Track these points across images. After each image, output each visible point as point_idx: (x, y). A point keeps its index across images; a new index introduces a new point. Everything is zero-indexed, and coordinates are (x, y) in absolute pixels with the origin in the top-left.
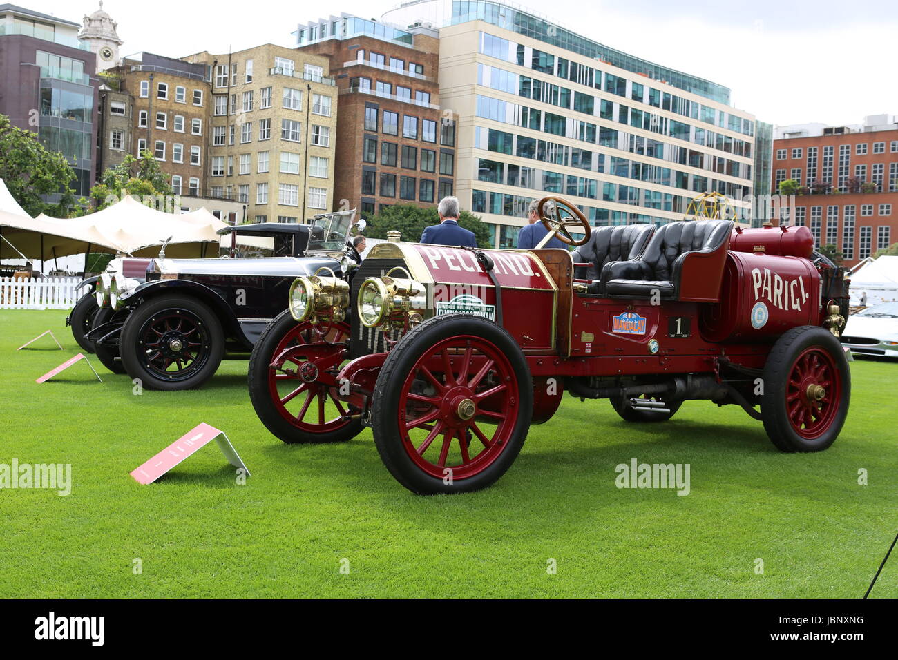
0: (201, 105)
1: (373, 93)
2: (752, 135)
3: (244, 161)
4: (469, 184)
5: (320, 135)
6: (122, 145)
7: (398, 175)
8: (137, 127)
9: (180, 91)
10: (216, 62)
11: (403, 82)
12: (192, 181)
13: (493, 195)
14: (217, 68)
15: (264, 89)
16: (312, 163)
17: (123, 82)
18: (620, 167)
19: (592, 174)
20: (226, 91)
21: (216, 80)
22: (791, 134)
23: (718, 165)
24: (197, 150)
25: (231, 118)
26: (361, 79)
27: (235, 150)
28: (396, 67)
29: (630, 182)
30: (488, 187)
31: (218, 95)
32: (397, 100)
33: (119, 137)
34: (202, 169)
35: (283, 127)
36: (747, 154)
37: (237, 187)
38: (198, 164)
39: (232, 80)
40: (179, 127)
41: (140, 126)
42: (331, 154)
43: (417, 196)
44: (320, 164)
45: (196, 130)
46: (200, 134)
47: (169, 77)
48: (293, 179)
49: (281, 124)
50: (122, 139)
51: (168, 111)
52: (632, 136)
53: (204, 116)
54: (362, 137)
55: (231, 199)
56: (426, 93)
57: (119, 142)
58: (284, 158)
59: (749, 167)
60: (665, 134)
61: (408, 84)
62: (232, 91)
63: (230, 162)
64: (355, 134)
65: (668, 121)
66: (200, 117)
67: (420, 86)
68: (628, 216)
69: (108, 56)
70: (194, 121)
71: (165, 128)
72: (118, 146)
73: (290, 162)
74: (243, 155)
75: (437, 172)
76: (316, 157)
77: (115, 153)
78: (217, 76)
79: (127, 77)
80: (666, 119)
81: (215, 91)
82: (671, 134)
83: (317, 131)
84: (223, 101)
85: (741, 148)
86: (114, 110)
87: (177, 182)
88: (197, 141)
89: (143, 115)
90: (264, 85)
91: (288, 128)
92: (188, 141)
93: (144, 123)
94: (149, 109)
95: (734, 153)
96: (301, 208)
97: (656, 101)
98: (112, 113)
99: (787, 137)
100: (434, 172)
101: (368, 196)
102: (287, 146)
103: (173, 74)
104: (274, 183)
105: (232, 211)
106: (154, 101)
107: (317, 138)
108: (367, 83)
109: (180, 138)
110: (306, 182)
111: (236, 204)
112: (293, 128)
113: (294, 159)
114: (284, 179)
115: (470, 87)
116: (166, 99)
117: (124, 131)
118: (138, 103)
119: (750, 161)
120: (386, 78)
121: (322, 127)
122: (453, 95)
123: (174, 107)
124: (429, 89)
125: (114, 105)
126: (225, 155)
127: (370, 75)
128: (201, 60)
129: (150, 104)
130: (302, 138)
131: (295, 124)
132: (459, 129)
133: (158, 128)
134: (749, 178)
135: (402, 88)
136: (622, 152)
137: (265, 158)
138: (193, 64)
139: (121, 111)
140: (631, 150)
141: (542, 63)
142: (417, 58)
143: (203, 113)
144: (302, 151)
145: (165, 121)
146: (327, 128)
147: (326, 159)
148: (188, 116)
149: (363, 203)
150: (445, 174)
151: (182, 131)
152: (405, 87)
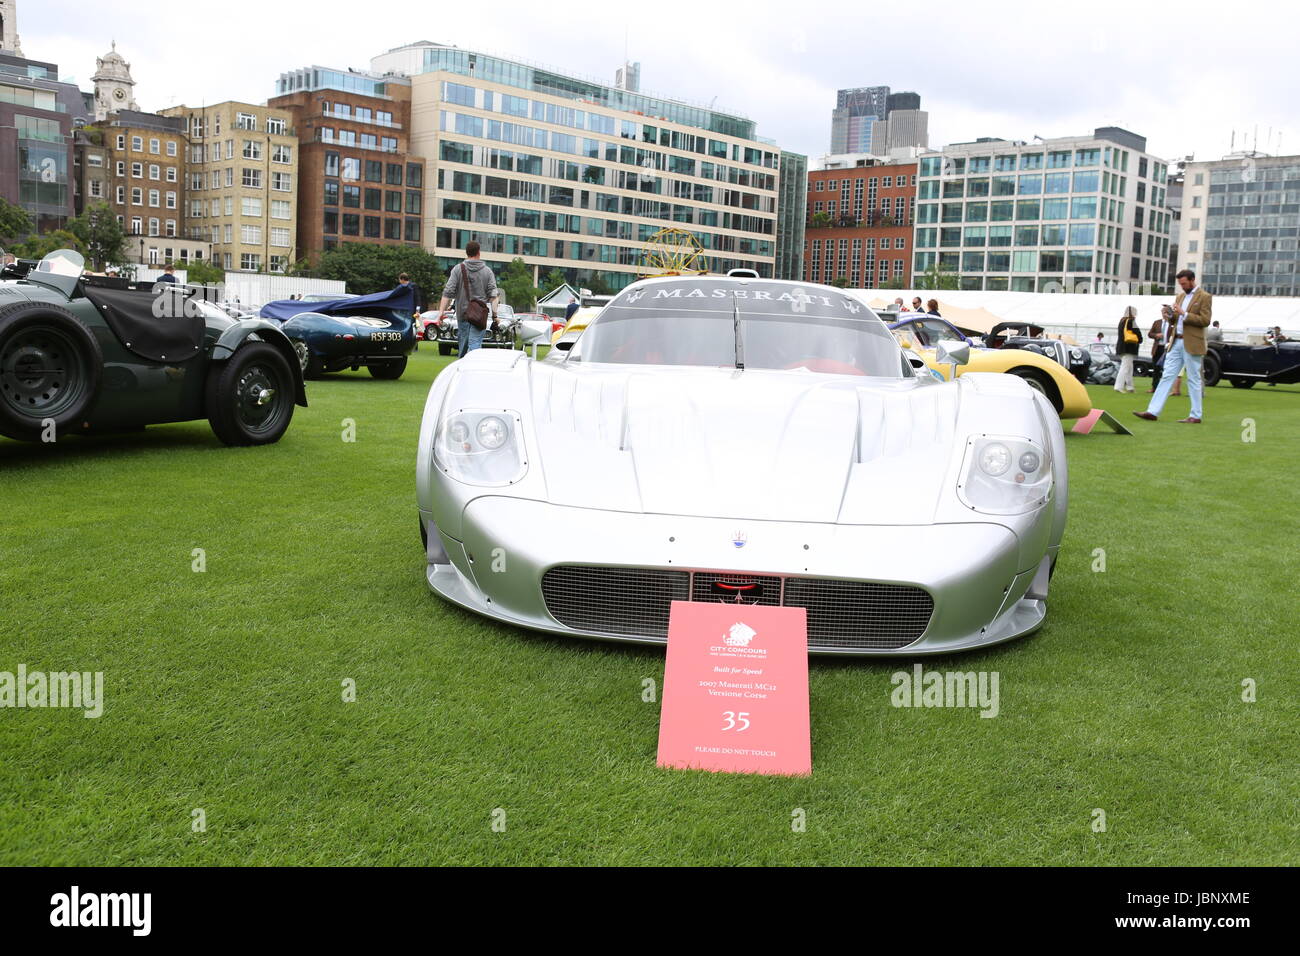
0: (175, 155)
1: (336, 142)
2: (776, 168)
3: (215, 204)
4: (434, 222)
5: (281, 181)
6: (101, 192)
7: (362, 216)
8: (115, 176)
9: (155, 145)
10: (192, 115)
11: (368, 130)
12: (168, 222)
13: (459, 232)
14: (193, 120)
15: (228, 141)
16: (274, 206)
17: (103, 135)
18: (609, 203)
19: (574, 211)
20: (200, 141)
21: (193, 131)
22: (832, 165)
23: (732, 198)
24: (173, 195)
25: (206, 166)
26: (323, 129)
27: (208, 194)
28: (363, 116)
29: (619, 217)
30: (455, 224)
31: (195, 145)
32: (362, 147)
33: (97, 185)
34: (178, 212)
35: (244, 175)
36: (770, 187)
37: (211, 227)
38: (174, 207)
39: (205, 131)
40: (155, 175)
41: (118, 174)
42: (293, 198)
43: (382, 233)
44: (283, 207)
45: (171, 177)
46: (175, 181)
47: (143, 131)
48: (256, 221)
49: (242, 173)
50: (100, 187)
51: (143, 162)
52: (622, 173)
53: (178, 164)
54: (323, 181)
55: (199, 239)
56: (394, 138)
57: (98, 190)
58: (245, 202)
59: (773, 200)
60: (664, 169)
61: (373, 131)
62: (206, 141)
63: (206, 205)
64: (315, 180)
65: (668, 158)
66: (174, 166)
67: (386, 133)
68: (618, 249)
69: (121, 97)
70: (169, 169)
71: (140, 177)
72: (97, 193)
73: (252, 206)
74: (214, 199)
75: (403, 211)
76: (279, 201)
77: (94, 199)
78: (193, 127)
79: (107, 131)
80: (664, 156)
81: (193, 141)
82: (670, 170)
83: (279, 178)
84: (198, 151)
85: (762, 181)
86: (92, 162)
87: (155, 224)
88: (172, 187)
89: (121, 165)
90: (229, 137)
91: (249, 175)
92: (162, 186)
93: (121, 172)
94: (125, 160)
95: (753, 186)
96: (264, 246)
97: (652, 138)
98: (90, 165)
99: (829, 168)
100: (400, 211)
101: (331, 235)
102: (249, 192)
103: (147, 129)
104: (236, 224)
105: (199, 249)
106: (129, 153)
107: (278, 184)
108: (330, 132)
109: (155, 185)
110: (268, 224)
111: (202, 243)
112: (254, 176)
113: (256, 203)
114: (245, 220)
115: (434, 133)
116: (141, 150)
117: (101, 180)
118: (116, 155)
119: (775, 194)
120: (349, 127)
121: (284, 174)
122: (423, 139)
123: (149, 158)
124: (396, 135)
125: (91, 157)
126: (202, 198)
127: (333, 125)
128: (179, 113)
129: (126, 156)
130: (263, 184)
131: (256, 173)
132: (427, 171)
133: (134, 176)
134: (772, 211)
135: (366, 136)
136: (609, 189)
137: (229, 202)
138: (170, 118)
139: (98, 162)
140: (621, 186)
141: (514, 107)
142: (385, 106)
143: (177, 161)
144: (263, 194)
145: (141, 170)
146: (289, 175)
147: (288, 202)
148: (162, 165)
149: (325, 241)
150: (412, 213)
151: (158, 179)
152: (369, 134)
